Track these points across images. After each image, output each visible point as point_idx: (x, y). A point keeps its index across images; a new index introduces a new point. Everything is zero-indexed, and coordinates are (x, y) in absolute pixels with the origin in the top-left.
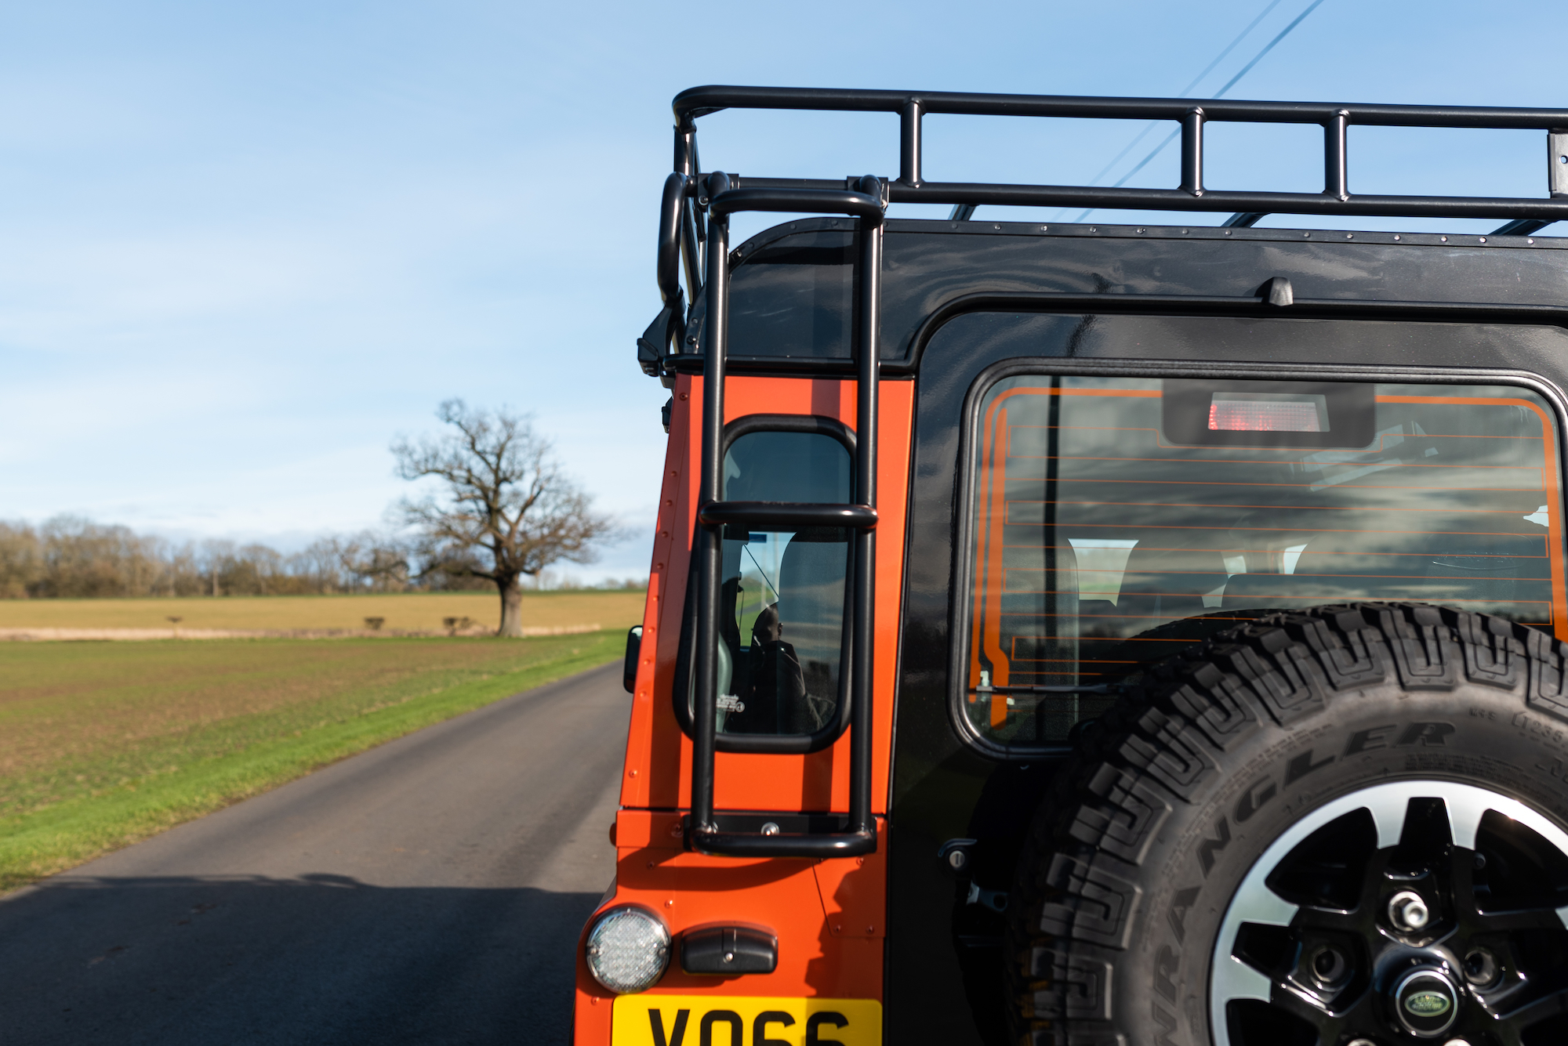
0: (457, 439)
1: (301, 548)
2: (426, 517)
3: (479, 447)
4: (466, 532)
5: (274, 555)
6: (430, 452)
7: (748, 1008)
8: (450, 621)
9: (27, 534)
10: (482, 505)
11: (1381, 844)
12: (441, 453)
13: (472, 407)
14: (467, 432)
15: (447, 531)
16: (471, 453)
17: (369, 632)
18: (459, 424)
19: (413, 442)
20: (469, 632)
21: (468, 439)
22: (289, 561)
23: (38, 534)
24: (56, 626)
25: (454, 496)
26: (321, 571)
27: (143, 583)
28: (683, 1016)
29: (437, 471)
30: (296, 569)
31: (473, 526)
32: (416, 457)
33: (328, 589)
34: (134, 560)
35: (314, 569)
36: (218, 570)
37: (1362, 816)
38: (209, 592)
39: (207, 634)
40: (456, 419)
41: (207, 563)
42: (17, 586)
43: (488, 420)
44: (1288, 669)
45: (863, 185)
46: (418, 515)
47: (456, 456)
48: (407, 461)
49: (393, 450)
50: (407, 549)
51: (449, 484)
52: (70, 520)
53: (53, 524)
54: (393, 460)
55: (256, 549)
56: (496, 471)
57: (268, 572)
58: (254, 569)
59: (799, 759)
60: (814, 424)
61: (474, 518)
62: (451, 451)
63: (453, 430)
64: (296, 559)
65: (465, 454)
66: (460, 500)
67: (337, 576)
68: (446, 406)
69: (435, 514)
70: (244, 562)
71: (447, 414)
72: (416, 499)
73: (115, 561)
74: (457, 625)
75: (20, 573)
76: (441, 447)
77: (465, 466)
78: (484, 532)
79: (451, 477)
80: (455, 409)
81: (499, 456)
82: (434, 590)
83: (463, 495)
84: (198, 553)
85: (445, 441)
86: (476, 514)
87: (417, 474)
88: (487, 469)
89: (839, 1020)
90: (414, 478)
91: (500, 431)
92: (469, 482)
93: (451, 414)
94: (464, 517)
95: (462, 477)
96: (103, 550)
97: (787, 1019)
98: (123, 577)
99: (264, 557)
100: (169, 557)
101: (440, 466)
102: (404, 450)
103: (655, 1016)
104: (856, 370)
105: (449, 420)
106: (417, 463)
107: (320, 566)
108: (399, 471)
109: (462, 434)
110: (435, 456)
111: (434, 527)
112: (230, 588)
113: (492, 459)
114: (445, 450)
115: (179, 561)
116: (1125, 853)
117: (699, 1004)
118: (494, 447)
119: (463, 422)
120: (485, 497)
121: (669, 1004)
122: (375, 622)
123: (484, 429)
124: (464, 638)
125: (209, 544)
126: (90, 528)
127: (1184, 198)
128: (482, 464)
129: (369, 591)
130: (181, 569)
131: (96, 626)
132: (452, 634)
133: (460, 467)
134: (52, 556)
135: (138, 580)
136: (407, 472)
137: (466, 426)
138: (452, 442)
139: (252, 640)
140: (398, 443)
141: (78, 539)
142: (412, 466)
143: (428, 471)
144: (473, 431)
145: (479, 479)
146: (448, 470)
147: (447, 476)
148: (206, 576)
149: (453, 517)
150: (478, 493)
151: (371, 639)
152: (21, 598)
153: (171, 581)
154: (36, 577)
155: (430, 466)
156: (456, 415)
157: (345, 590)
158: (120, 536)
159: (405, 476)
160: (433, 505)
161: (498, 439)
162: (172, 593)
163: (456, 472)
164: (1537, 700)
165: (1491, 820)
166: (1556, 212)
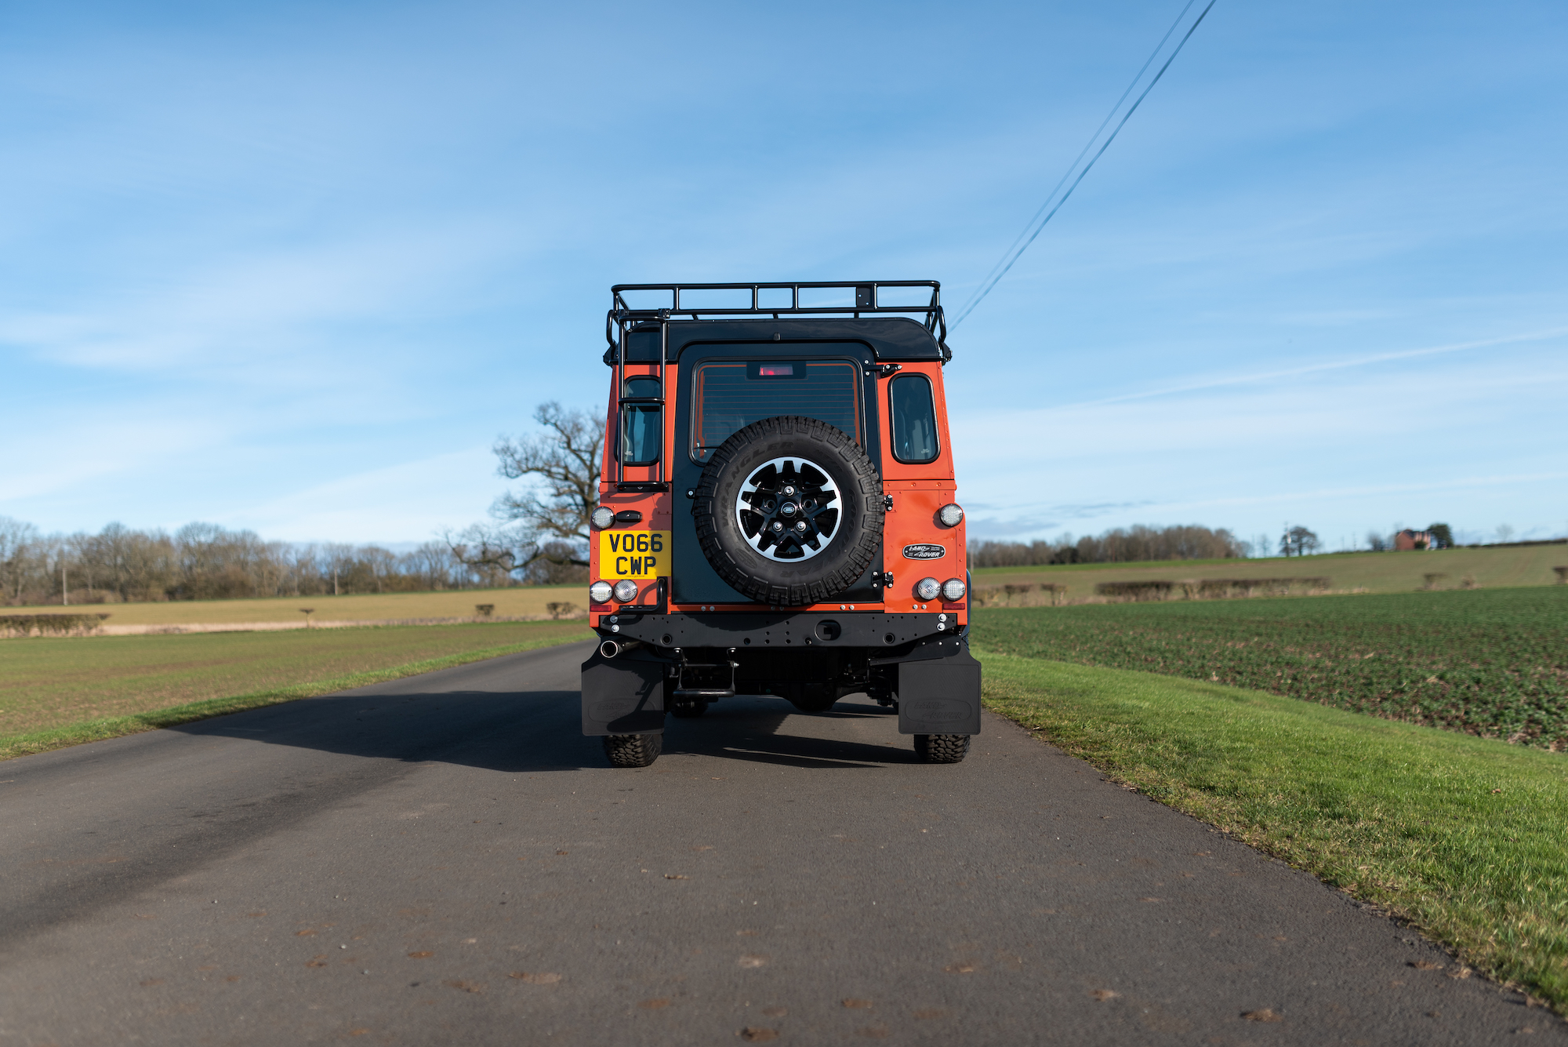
0: (554, 439)
1: (413, 550)
2: (528, 511)
3: (574, 446)
4: (565, 524)
5: (388, 556)
6: (530, 452)
7: (636, 533)
8: (554, 606)
9: (164, 543)
10: (579, 499)
11: (778, 472)
12: (540, 453)
13: (567, 408)
14: (562, 432)
15: (548, 524)
16: (567, 451)
17: (481, 618)
18: (555, 425)
19: (514, 443)
20: (570, 616)
21: (564, 439)
22: (402, 561)
23: (174, 542)
24: (201, 622)
25: (553, 491)
26: (432, 569)
27: (270, 585)
28: (618, 536)
29: (538, 470)
30: (408, 569)
31: (571, 519)
32: (517, 457)
33: (439, 587)
34: (262, 564)
35: (425, 568)
36: (337, 571)
37: (773, 466)
38: (331, 591)
39: (337, 624)
40: (553, 421)
41: (328, 566)
42: (157, 590)
43: (581, 420)
44: (755, 431)
45: (662, 311)
46: (521, 510)
47: (554, 454)
48: (509, 460)
49: (496, 451)
50: (513, 542)
51: (548, 481)
52: (202, 528)
53: (187, 531)
54: (496, 461)
55: (373, 551)
56: (590, 468)
57: (383, 573)
58: (371, 571)
59: (648, 467)
60: (650, 377)
61: (572, 511)
62: (549, 450)
63: (550, 430)
64: (410, 557)
65: (561, 452)
66: (559, 494)
67: (447, 573)
68: (543, 409)
69: (537, 508)
70: (361, 563)
71: (544, 417)
72: (518, 496)
73: (244, 565)
74: (560, 610)
75: (159, 578)
76: (540, 446)
77: (563, 464)
78: (582, 523)
79: (550, 474)
80: (552, 411)
81: (592, 454)
82: (537, 584)
83: (561, 491)
84: (320, 555)
85: (543, 441)
86: (574, 507)
87: (520, 472)
88: (583, 466)
89: (660, 536)
90: (517, 476)
91: (593, 430)
92: (566, 478)
93: (548, 416)
94: (563, 510)
95: (559, 473)
96: (234, 557)
97: (646, 536)
98: (252, 579)
99: (380, 558)
100: (293, 559)
101: (540, 465)
102: (506, 451)
103: (611, 536)
104: (659, 362)
105: (546, 422)
106: (519, 462)
107: (431, 564)
108: (503, 471)
109: (559, 434)
110: (535, 456)
111: (535, 521)
112: (350, 588)
113: (586, 456)
114: (543, 449)
115: (302, 564)
116: (715, 475)
117: (622, 533)
118: (587, 446)
119: (559, 423)
120: (582, 492)
121: (615, 533)
122: (486, 609)
123: (578, 429)
124: (566, 621)
125: (330, 548)
126: (221, 535)
127: (752, 311)
128: (578, 461)
129: (477, 587)
130: (304, 572)
131: (235, 621)
132: (556, 618)
133: (558, 465)
134: (187, 562)
135: (265, 582)
136: (509, 470)
137: (562, 428)
138: (550, 441)
139: (376, 627)
140: (501, 444)
141: (210, 546)
142: (515, 465)
143: (529, 470)
144: (568, 431)
145: (575, 476)
146: (547, 468)
147: (546, 473)
148: (327, 577)
149: (553, 511)
150: (574, 487)
151: (482, 623)
152: (162, 601)
153: (295, 583)
154: (174, 582)
155: (530, 465)
156: (552, 417)
157: (454, 586)
158: (249, 541)
159: (507, 475)
160: (534, 501)
161: (591, 438)
162: (297, 593)
163: (554, 470)
164: (813, 436)
165: (804, 465)
166: (856, 311)
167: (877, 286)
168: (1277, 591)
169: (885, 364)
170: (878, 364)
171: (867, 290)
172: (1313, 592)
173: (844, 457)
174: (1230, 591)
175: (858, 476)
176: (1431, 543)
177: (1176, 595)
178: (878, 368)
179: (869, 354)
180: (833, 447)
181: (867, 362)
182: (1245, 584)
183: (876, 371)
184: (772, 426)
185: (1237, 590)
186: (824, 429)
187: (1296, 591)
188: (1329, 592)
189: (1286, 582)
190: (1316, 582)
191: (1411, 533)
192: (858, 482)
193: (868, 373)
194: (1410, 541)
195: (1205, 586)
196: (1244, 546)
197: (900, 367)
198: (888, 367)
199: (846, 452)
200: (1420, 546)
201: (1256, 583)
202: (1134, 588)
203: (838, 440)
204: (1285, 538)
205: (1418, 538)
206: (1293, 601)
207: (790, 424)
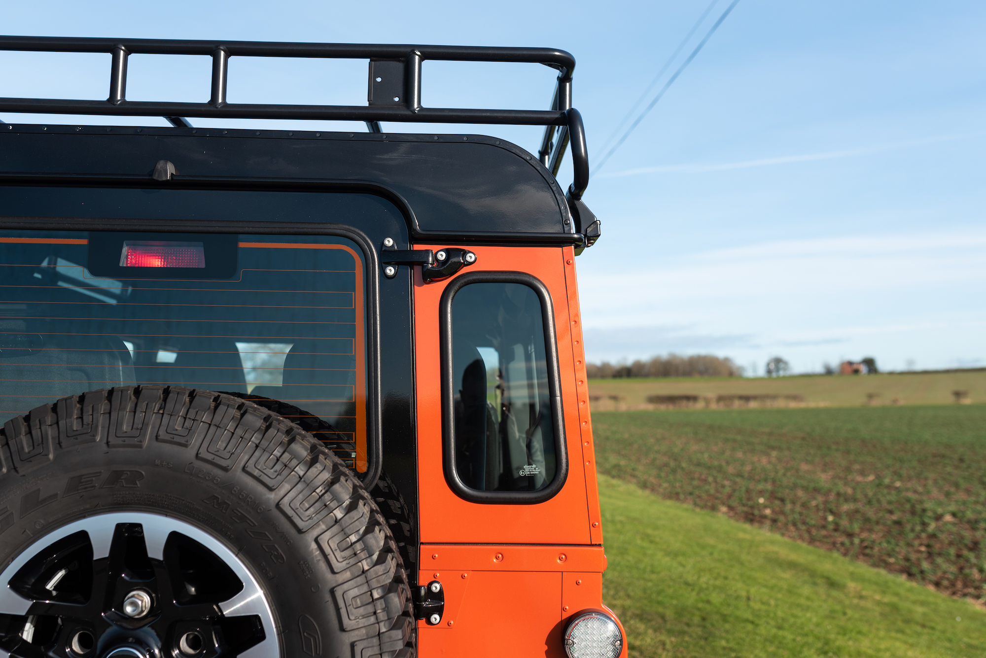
11: (96, 557)
37: (83, 535)
127: (108, 107)
164: (204, 454)
165: (175, 537)
166: (369, 116)
167: (422, 58)
168: (769, 404)
169: (434, 248)
170: (417, 247)
171: (398, 67)
172: (793, 405)
173: (289, 519)
174: (737, 404)
175: (329, 575)
176: (864, 369)
177: (700, 405)
178: (416, 258)
179: (396, 224)
180: (260, 489)
181: (389, 242)
182: (747, 398)
183: (412, 265)
184: (87, 418)
185: (742, 402)
186: (239, 432)
187: (781, 404)
188: (803, 405)
189: (774, 397)
190: (795, 398)
191: (850, 363)
192: (328, 597)
193: (390, 271)
194: (850, 369)
195: (720, 399)
196: (741, 369)
197: (470, 258)
198: (442, 256)
199: (296, 504)
200: (856, 372)
201: (754, 398)
202: (672, 399)
203: (278, 467)
204: (768, 365)
205: (855, 367)
206: (780, 411)
207: (140, 415)
